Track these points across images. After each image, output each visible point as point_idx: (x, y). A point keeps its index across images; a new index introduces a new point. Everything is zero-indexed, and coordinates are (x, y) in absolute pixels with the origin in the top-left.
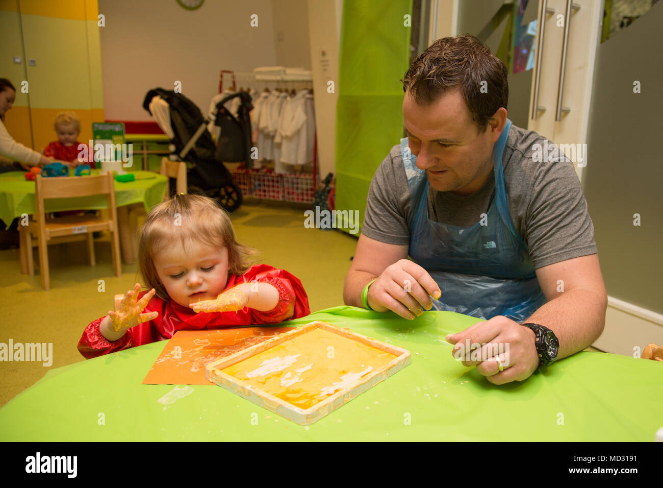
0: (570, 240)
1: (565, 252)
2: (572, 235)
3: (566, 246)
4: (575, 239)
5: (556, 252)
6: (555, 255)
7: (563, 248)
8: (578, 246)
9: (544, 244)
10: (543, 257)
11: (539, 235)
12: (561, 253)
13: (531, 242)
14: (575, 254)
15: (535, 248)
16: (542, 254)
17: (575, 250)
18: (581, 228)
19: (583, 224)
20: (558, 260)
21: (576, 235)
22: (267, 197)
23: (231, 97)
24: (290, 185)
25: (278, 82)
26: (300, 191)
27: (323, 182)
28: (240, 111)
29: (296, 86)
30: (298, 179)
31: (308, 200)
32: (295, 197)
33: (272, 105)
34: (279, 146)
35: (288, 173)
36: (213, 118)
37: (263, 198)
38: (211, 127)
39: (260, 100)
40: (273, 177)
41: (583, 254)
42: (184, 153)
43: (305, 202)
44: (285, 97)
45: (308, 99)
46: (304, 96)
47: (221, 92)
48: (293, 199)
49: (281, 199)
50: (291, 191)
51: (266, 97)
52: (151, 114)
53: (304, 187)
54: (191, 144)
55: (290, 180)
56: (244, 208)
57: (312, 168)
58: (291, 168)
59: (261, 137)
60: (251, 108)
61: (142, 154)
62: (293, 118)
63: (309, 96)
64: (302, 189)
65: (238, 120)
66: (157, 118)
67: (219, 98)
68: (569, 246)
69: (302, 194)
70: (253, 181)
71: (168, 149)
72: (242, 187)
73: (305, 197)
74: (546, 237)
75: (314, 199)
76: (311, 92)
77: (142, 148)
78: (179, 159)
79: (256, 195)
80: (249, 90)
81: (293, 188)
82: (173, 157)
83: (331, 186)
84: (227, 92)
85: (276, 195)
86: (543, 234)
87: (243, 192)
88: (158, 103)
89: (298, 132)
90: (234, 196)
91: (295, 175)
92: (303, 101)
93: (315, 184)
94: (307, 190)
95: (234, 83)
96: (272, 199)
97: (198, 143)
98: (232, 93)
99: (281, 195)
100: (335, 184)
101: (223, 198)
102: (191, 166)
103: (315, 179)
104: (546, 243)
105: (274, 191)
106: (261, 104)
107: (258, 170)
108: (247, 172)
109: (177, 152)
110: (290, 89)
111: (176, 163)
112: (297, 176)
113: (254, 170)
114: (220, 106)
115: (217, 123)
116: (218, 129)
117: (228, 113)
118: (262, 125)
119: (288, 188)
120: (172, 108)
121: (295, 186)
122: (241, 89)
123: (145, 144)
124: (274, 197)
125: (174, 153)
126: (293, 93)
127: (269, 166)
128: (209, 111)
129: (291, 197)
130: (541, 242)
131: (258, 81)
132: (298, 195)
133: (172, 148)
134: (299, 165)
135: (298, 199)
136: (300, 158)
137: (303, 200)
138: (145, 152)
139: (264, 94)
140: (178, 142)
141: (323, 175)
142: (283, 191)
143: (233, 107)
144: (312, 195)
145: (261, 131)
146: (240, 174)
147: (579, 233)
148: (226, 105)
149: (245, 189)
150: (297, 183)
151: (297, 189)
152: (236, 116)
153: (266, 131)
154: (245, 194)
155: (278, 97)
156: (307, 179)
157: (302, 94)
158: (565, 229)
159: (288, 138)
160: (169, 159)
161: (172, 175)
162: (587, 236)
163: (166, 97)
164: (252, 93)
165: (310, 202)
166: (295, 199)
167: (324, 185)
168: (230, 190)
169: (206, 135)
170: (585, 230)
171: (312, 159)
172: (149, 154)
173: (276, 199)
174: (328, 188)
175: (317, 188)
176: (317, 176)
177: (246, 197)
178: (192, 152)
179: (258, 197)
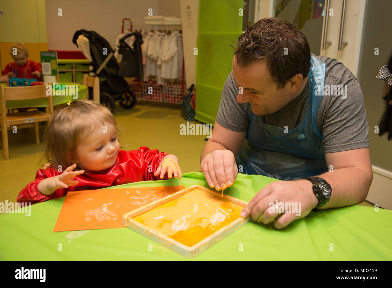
0: (351, 137)
1: (348, 145)
2: (353, 133)
3: (349, 140)
4: (355, 136)
5: (341, 144)
6: (340, 146)
7: (346, 142)
8: (357, 141)
9: (334, 138)
10: (332, 146)
11: (331, 130)
12: (344, 145)
13: (325, 134)
14: (355, 147)
15: (327, 139)
16: (331, 144)
17: (354, 143)
18: (360, 129)
19: (362, 126)
20: (342, 150)
21: (356, 134)
22: (152, 100)
23: (129, 36)
24: (167, 92)
25: (160, 26)
26: (173, 96)
27: (188, 90)
28: (135, 45)
29: (171, 29)
30: (172, 88)
31: (178, 102)
32: (170, 100)
33: (155, 41)
34: (160, 67)
35: (165, 84)
36: (117, 49)
37: (149, 100)
38: (116, 54)
39: (148, 37)
40: (156, 87)
41: (360, 147)
42: (98, 72)
43: (176, 103)
44: (164, 36)
45: (179, 36)
46: (176, 35)
47: (123, 32)
48: (169, 101)
49: (161, 101)
50: (167, 96)
51: (152, 36)
52: (78, 46)
53: (176, 93)
54: (103, 66)
55: (167, 89)
56: (137, 107)
57: (181, 81)
58: (168, 81)
59: (149, 61)
60: (142, 42)
61: (72, 72)
62: (169, 49)
63: (179, 35)
64: (175, 95)
65: (133, 50)
66: (82, 49)
67: (121, 36)
68: (350, 141)
69: (175, 98)
70: (143, 89)
71: (88, 69)
72: (136, 93)
73: (177, 100)
74: (335, 132)
75: (182, 101)
76: (181, 32)
77: (72, 68)
78: (96, 75)
79: (145, 98)
80: (141, 31)
81: (169, 94)
82: (92, 74)
83: (193, 92)
84: (127, 32)
85: (158, 98)
86: (333, 130)
87: (137, 96)
88: (82, 39)
89: (172, 58)
90: (131, 99)
91: (170, 85)
92: (175, 38)
93: (183, 91)
94: (178, 95)
95: (131, 26)
96: (155, 101)
97: (107, 65)
98: (130, 33)
99: (161, 98)
100: (195, 91)
101: (124, 100)
102: (103, 80)
103: (183, 88)
104: (335, 137)
105: (156, 96)
106: (149, 40)
107: (146, 82)
108: (140, 84)
109: (94, 71)
110: (167, 30)
111: (93, 78)
112: (171, 86)
113: (144, 82)
114: (122, 41)
115: (120, 52)
116: (121, 56)
117: (127, 45)
118: (149, 53)
119: (166, 94)
120: (91, 42)
121: (170, 92)
122: (136, 30)
123: (74, 66)
124: (156, 99)
125: (92, 71)
126: (169, 33)
127: (154, 80)
128: (115, 44)
129: (168, 99)
130: (331, 136)
131: (147, 25)
132: (172, 98)
133: (91, 68)
134: (173, 79)
135: (172, 101)
136: (174, 75)
137: (175, 101)
138: (74, 70)
139: (150, 34)
140: (95, 64)
141: (188, 86)
142: (163, 96)
143: (130, 42)
144: (181, 99)
145: (148, 57)
146: (135, 85)
147: (359, 132)
148: (126, 41)
149: (138, 95)
150: (172, 91)
151: (172, 94)
152: (132, 47)
153: (151, 57)
154: (138, 98)
155: (159, 35)
156: (178, 88)
157: (175, 33)
158: (349, 129)
159: (166, 62)
160: (89, 75)
161: (91, 85)
162: (364, 134)
163: (87, 35)
164: (143, 33)
165: (180, 103)
166: (170, 101)
167: (188, 92)
168: (128, 95)
169: (113, 59)
170: (363, 130)
171: (181, 75)
172: (76, 72)
173: (158, 101)
174: (191, 94)
175: (184, 94)
176: (184, 86)
177: (139, 99)
178: (103, 71)
179: (146, 100)
